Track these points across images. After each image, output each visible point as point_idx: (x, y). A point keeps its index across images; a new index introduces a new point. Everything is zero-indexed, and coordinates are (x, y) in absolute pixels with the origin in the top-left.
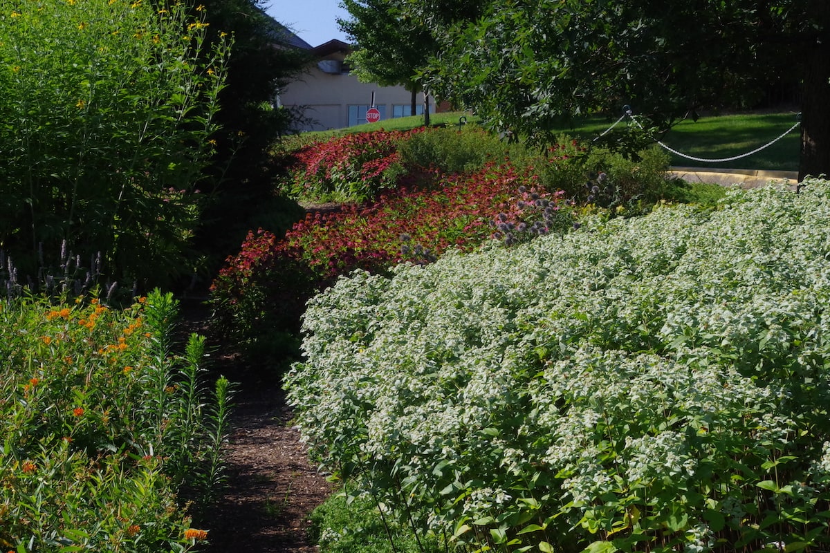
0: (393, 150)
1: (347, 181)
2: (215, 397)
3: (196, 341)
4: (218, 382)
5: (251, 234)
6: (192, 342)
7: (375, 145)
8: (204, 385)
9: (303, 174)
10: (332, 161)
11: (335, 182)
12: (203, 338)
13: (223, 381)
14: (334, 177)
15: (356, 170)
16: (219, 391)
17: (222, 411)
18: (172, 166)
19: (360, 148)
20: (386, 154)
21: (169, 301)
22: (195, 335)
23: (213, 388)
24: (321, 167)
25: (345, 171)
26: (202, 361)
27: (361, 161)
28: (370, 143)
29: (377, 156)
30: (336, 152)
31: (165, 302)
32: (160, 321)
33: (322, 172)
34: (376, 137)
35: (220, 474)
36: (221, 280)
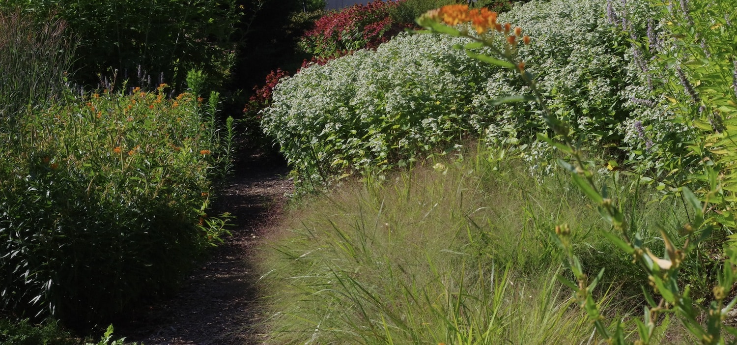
0: (387, 15)
1: (354, 40)
2: (226, 127)
3: (214, 95)
4: (228, 119)
5: (272, 73)
6: (212, 96)
7: (373, 12)
8: (219, 119)
9: (322, 38)
10: (342, 26)
11: (345, 42)
12: (218, 94)
13: (230, 119)
14: (344, 38)
15: (360, 31)
16: (228, 125)
17: (230, 135)
18: (211, 20)
19: (362, 15)
20: (382, 19)
21: (200, 75)
22: (213, 92)
23: (225, 123)
24: (335, 31)
25: (352, 33)
26: (218, 106)
27: (363, 24)
28: (369, 11)
29: (375, 20)
30: (345, 19)
31: (197, 75)
32: (194, 86)
33: (336, 35)
34: (374, 6)
35: (230, 170)
36: (250, 104)
